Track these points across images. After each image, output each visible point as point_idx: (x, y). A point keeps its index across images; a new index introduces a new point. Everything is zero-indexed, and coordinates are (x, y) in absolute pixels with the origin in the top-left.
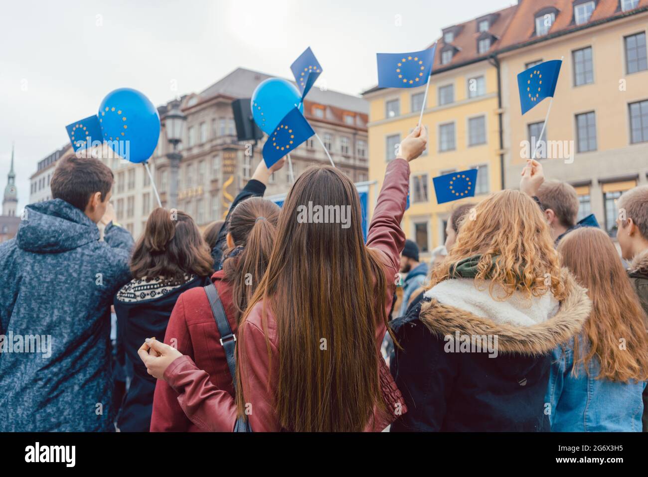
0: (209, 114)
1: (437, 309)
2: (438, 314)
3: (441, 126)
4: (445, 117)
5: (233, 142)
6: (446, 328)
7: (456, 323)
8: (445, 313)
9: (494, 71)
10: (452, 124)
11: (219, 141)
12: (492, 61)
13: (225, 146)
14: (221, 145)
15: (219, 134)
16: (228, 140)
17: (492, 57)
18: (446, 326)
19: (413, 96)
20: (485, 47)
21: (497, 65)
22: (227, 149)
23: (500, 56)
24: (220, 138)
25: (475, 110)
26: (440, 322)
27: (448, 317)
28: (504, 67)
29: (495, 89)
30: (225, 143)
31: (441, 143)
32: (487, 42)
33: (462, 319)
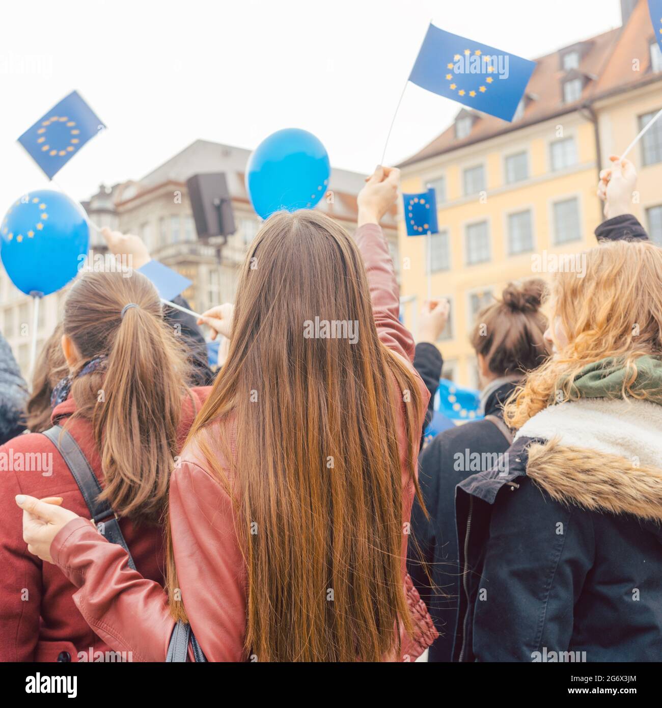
0: (155, 211)
1: (565, 455)
2: (569, 462)
3: (511, 216)
4: (517, 202)
5: (193, 252)
6: (584, 486)
7: (601, 476)
8: (581, 461)
9: (589, 128)
10: (527, 212)
11: (171, 251)
12: (586, 113)
13: (181, 259)
14: (174, 256)
15: (170, 239)
16: (185, 249)
17: (585, 107)
18: (585, 483)
19: (466, 171)
20: (574, 93)
21: (594, 119)
22: (183, 263)
23: (598, 105)
24: (172, 245)
25: (561, 191)
26: (573, 477)
27: (587, 467)
28: (605, 121)
29: (591, 155)
30: (179, 254)
31: (511, 241)
32: (577, 84)
33: (613, 468)
